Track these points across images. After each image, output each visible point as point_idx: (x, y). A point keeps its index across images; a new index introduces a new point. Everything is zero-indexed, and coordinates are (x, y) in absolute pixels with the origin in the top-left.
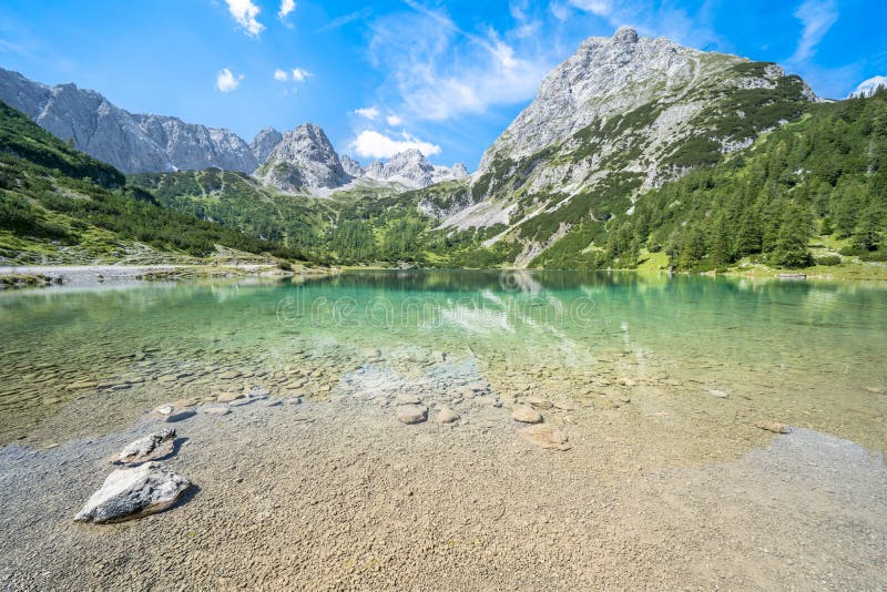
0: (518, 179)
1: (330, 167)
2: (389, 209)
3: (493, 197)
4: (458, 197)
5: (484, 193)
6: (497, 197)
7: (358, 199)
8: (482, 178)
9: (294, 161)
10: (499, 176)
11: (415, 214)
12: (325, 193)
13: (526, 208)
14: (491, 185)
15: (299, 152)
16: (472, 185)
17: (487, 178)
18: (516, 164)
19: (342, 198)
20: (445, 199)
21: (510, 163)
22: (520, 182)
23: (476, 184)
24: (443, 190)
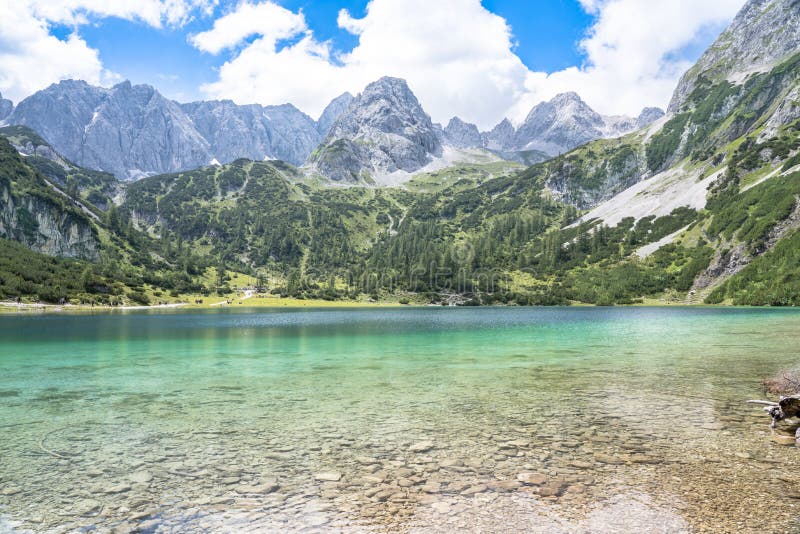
0: (739, 119)
1: (412, 138)
2: (495, 197)
3: (690, 158)
4: (618, 165)
5: (670, 153)
6: (696, 157)
7: (448, 185)
8: (668, 126)
9: (359, 135)
10: (702, 119)
11: (536, 202)
12: (396, 180)
13: (743, 174)
14: (685, 137)
15: (367, 121)
16: (647, 140)
17: (676, 124)
18: (737, 91)
19: (422, 185)
20: (592, 171)
21: (726, 89)
22: (744, 123)
23: (656, 139)
24: (591, 154)
